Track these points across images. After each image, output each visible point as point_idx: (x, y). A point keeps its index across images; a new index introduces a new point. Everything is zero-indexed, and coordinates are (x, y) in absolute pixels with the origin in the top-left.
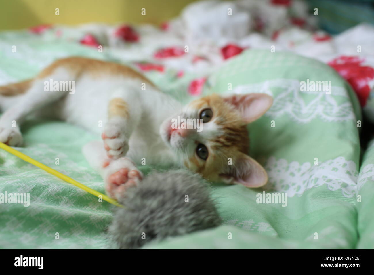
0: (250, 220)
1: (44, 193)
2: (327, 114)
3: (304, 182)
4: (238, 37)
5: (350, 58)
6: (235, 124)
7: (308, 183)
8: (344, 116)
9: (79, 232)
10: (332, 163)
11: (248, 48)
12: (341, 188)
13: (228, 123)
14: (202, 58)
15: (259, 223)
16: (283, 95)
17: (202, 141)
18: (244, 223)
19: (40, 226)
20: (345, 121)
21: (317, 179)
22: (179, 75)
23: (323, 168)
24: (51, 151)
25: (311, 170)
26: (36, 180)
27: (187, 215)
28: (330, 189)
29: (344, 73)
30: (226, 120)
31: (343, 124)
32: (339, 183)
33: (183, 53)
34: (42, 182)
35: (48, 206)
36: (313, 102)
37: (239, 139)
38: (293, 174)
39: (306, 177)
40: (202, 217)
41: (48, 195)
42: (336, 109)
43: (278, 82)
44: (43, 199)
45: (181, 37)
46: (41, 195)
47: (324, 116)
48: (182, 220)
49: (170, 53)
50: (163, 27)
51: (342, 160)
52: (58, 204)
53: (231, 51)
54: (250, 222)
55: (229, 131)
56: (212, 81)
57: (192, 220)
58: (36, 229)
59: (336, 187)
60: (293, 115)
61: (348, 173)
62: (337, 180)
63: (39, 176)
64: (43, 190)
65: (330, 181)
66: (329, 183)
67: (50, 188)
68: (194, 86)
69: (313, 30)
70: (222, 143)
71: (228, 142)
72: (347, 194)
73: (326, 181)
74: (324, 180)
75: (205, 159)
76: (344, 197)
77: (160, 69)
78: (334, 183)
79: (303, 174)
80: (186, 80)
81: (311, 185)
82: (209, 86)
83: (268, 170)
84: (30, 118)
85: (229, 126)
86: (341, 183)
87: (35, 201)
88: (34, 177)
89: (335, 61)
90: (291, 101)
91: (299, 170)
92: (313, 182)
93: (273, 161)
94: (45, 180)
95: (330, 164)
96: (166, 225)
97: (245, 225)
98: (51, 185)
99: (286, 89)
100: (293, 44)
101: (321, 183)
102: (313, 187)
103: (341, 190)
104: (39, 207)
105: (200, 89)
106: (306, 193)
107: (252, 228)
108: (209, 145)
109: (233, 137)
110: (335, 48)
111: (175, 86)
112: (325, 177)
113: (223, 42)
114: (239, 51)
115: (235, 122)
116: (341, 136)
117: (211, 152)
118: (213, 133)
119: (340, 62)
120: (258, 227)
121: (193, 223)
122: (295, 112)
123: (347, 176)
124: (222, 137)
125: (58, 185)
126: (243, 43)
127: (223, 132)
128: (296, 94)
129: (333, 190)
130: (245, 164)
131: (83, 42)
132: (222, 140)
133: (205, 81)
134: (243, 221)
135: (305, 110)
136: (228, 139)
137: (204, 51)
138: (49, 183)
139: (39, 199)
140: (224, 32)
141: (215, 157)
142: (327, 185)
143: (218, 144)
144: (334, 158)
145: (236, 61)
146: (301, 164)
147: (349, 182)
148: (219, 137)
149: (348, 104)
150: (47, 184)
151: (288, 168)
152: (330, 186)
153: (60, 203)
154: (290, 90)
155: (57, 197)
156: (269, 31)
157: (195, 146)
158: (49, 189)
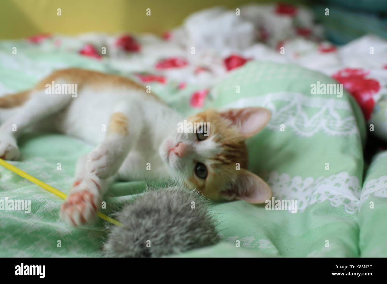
0: (251, 237)
1: (41, 210)
2: (330, 127)
3: (307, 197)
4: (241, 48)
5: (355, 71)
6: (234, 141)
7: (310, 199)
8: (347, 130)
9: (76, 250)
10: (335, 178)
11: (251, 59)
12: (343, 204)
13: (227, 140)
14: (205, 69)
15: (260, 240)
16: (286, 108)
17: (201, 160)
18: (244, 239)
19: (36, 243)
20: (348, 135)
21: (319, 195)
22: (181, 87)
23: (326, 184)
24: (48, 165)
25: (313, 185)
26: (32, 196)
27: (181, 234)
28: (332, 205)
29: (349, 85)
30: (224, 137)
31: (346, 138)
32: (341, 198)
33: (185, 63)
34: (39, 199)
35: (44, 223)
36: (317, 116)
37: (238, 155)
38: (295, 190)
39: (308, 193)
40: (198, 236)
41: (45, 212)
42: (339, 123)
43: (281, 95)
44: (40, 216)
45: (184, 47)
46: (37, 212)
47: (327, 130)
48: (177, 239)
49: (172, 63)
50: (165, 37)
51: (345, 176)
52: (55, 221)
53: (234, 62)
54: (251, 239)
55: (228, 148)
56: (214, 93)
57: (187, 238)
58: (32, 246)
59: (338, 203)
60: (296, 129)
61: (351, 188)
62: (339, 195)
63: (36, 193)
64: (39, 207)
65: (332, 196)
66: (331, 199)
67: (47, 204)
68: (196, 98)
69: (318, 40)
70: (222, 161)
71: (228, 159)
72: (349, 210)
73: (329, 197)
74: (327, 196)
75: (205, 178)
76: (347, 213)
77: (161, 80)
78: (336, 199)
79: (305, 190)
80: (187, 93)
81: (314, 201)
82: (210, 98)
83: (271, 185)
84: (28, 131)
85: (228, 143)
86: (343, 198)
87: (32, 218)
88: (31, 193)
89: (339, 73)
90: (294, 114)
91: (302, 185)
92: (315, 198)
93: (275, 176)
94: (42, 196)
95: (332, 180)
96: (161, 244)
97: (245, 242)
98: (48, 202)
99: (289, 103)
100: (298, 55)
101: (323, 199)
102: (316, 203)
103: (344, 206)
104: (36, 224)
105: (202, 101)
106: (308, 209)
107: (252, 245)
108: (209, 163)
109: (232, 154)
110: (340, 60)
111: (176, 98)
112: (327, 193)
113: (226, 53)
114: (242, 62)
115: (234, 139)
116: (344, 151)
117: (211, 170)
118: (212, 152)
119: (344, 74)
120: (259, 244)
121: (188, 242)
122: (298, 126)
123: (350, 192)
124: (221, 155)
125: (55, 202)
126: (247, 54)
127: (222, 149)
128: (299, 107)
129: (336, 206)
130: (247, 179)
131: (82, 53)
132: (222, 157)
133: (207, 93)
134: (244, 238)
135: (308, 123)
136: (227, 157)
137: (207, 62)
138: (46, 200)
139: (35, 216)
140: (227, 42)
141: (214, 175)
142: (329, 201)
143: (218, 162)
144: (337, 173)
145: (239, 72)
146: (304, 179)
147: (352, 198)
148: (218, 155)
149: (351, 119)
150: (44, 201)
151: (290, 183)
152: (332, 202)
153: (57, 220)
154: (293, 103)
155: (54, 214)
156: (274, 42)
157: (194, 166)
158: (46, 206)
